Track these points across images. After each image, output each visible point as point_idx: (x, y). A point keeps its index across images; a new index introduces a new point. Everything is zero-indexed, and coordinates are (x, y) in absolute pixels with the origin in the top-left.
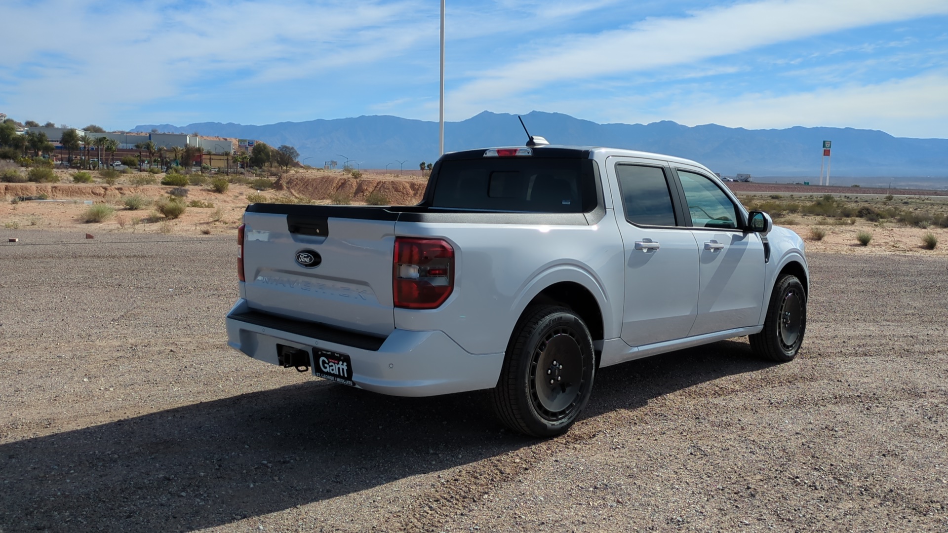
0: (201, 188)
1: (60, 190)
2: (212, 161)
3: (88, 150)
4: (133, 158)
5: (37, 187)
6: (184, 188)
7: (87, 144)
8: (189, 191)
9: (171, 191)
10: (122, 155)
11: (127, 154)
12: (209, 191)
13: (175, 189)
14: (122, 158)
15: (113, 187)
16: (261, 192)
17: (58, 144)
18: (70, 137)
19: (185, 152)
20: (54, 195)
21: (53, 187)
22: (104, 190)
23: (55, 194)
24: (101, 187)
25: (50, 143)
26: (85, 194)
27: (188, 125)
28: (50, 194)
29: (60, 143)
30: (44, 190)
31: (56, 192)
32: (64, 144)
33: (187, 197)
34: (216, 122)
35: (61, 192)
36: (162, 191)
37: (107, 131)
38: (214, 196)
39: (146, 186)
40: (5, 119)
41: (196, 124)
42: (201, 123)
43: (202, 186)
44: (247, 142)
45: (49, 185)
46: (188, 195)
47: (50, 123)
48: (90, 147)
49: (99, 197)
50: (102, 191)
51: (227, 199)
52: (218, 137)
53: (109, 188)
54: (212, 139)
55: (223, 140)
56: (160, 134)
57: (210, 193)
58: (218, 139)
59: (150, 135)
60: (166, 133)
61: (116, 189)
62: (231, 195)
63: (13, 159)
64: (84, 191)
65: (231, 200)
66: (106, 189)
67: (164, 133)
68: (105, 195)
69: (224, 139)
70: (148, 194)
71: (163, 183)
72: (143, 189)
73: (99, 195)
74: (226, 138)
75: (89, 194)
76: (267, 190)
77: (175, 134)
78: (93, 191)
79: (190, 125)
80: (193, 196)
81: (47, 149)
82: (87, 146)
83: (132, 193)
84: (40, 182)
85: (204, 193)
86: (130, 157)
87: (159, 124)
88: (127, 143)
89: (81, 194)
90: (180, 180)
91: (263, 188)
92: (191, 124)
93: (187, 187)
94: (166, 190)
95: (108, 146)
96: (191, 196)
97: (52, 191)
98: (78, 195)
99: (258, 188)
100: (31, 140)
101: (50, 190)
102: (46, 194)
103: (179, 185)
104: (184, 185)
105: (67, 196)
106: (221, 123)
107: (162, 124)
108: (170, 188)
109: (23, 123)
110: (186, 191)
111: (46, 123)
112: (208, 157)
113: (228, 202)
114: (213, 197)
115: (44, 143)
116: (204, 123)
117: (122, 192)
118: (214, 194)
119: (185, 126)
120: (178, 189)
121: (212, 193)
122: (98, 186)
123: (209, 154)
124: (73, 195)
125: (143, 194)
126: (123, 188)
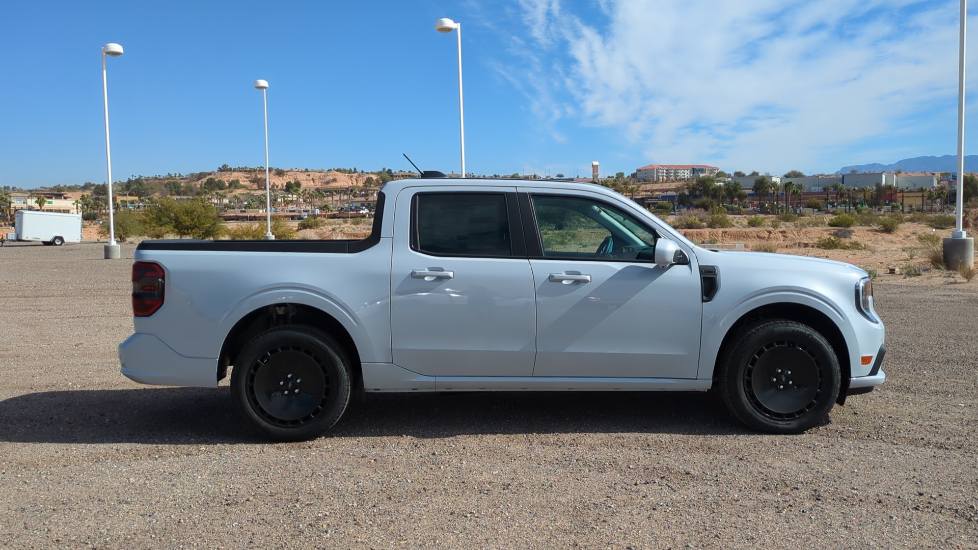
0: (868, 228)
1: (728, 235)
2: (905, 199)
3: (777, 196)
4: (817, 201)
5: (710, 233)
6: (849, 229)
7: (776, 190)
8: (854, 232)
9: (834, 233)
10: (806, 199)
11: (813, 197)
12: (877, 231)
13: (839, 230)
14: (808, 201)
15: (777, 230)
16: (938, 230)
17: (751, 192)
18: (761, 184)
19: (876, 191)
20: (723, 240)
21: (723, 232)
22: (768, 233)
23: (724, 238)
24: (766, 230)
25: (743, 191)
26: (750, 238)
27: (897, 161)
28: (720, 239)
29: (753, 190)
30: (715, 235)
31: (725, 237)
32: (755, 191)
33: (850, 238)
34: (929, 156)
35: (729, 237)
36: (825, 233)
37: (807, 175)
38: (881, 236)
39: (809, 229)
40: (718, 171)
41: (906, 160)
42: (912, 159)
43: (870, 226)
44: (951, 175)
45: (720, 231)
46: (852, 237)
47: (755, 172)
48: (779, 192)
49: (763, 240)
50: (766, 235)
51: (896, 240)
52: (924, 172)
53: (772, 231)
54: (917, 175)
55: (929, 175)
56: (860, 174)
57: (877, 233)
58: (924, 175)
59: (843, 176)
60: (867, 172)
61: (779, 232)
62: (901, 235)
63: (704, 208)
64: (750, 235)
65: (899, 241)
66: (770, 232)
67: (865, 173)
68: (768, 238)
69: (931, 173)
70: (811, 236)
71: (831, 225)
72: (806, 231)
73: (764, 239)
74: (933, 172)
75: (754, 238)
76: (948, 228)
77: (876, 172)
78: (758, 235)
79: (899, 162)
80: (857, 237)
81: (742, 197)
82: (775, 192)
83: (795, 235)
84: (715, 228)
85: (870, 233)
86: (815, 200)
87: (866, 164)
88: (819, 186)
89: (747, 238)
90: (845, 221)
91: (943, 226)
92: (901, 161)
93: (852, 228)
94: (829, 232)
95: (794, 191)
96: (855, 237)
97: (722, 235)
98: (744, 239)
99: (938, 226)
100: (727, 189)
101: (721, 235)
102: (716, 238)
103: (844, 227)
104: (848, 226)
105: (735, 240)
106: (935, 157)
107: (869, 163)
108: (834, 229)
109: (733, 175)
110: (850, 232)
111: (751, 172)
112: (901, 195)
113: (895, 243)
114: (880, 238)
115: (738, 191)
116: (916, 158)
117: (784, 235)
118: (882, 234)
119: (894, 163)
120: (842, 230)
121: (880, 234)
122: (763, 230)
123: (902, 191)
124: (740, 239)
125: (805, 236)
126: (787, 232)
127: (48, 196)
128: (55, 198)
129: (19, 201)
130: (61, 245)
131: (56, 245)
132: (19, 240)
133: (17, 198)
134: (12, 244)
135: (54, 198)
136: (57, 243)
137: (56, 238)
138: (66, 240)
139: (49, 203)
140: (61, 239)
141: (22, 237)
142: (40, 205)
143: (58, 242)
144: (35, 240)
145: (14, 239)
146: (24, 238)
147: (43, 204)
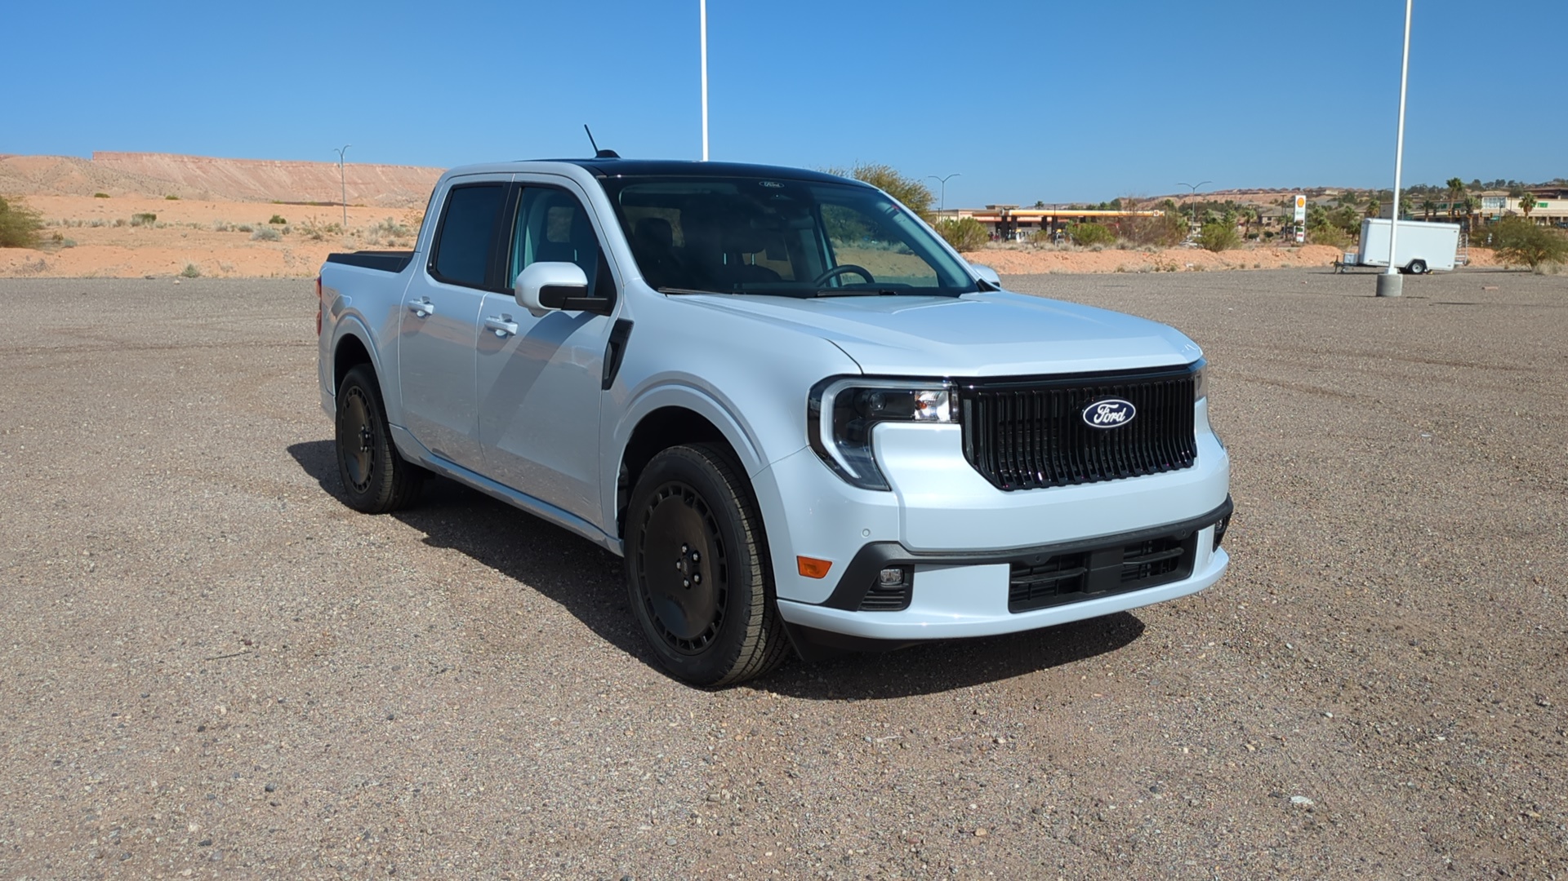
127: (1550, 194)
128: (1562, 198)
129: (1494, 203)
130: (1421, 273)
131: (1413, 273)
132: (1360, 265)
133: (1490, 199)
134: (1350, 269)
135: (1559, 197)
136: (1415, 270)
137: (1415, 262)
138: (1429, 266)
139: (1542, 205)
140: (1422, 263)
141: (1363, 260)
142: (1525, 210)
143: (1417, 268)
144: (1382, 264)
145: (1352, 262)
146: (1366, 261)
147: (1531, 207)
